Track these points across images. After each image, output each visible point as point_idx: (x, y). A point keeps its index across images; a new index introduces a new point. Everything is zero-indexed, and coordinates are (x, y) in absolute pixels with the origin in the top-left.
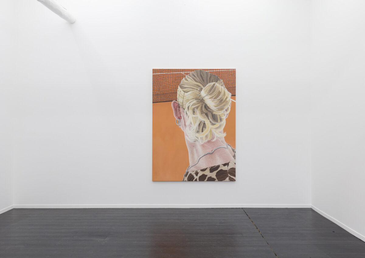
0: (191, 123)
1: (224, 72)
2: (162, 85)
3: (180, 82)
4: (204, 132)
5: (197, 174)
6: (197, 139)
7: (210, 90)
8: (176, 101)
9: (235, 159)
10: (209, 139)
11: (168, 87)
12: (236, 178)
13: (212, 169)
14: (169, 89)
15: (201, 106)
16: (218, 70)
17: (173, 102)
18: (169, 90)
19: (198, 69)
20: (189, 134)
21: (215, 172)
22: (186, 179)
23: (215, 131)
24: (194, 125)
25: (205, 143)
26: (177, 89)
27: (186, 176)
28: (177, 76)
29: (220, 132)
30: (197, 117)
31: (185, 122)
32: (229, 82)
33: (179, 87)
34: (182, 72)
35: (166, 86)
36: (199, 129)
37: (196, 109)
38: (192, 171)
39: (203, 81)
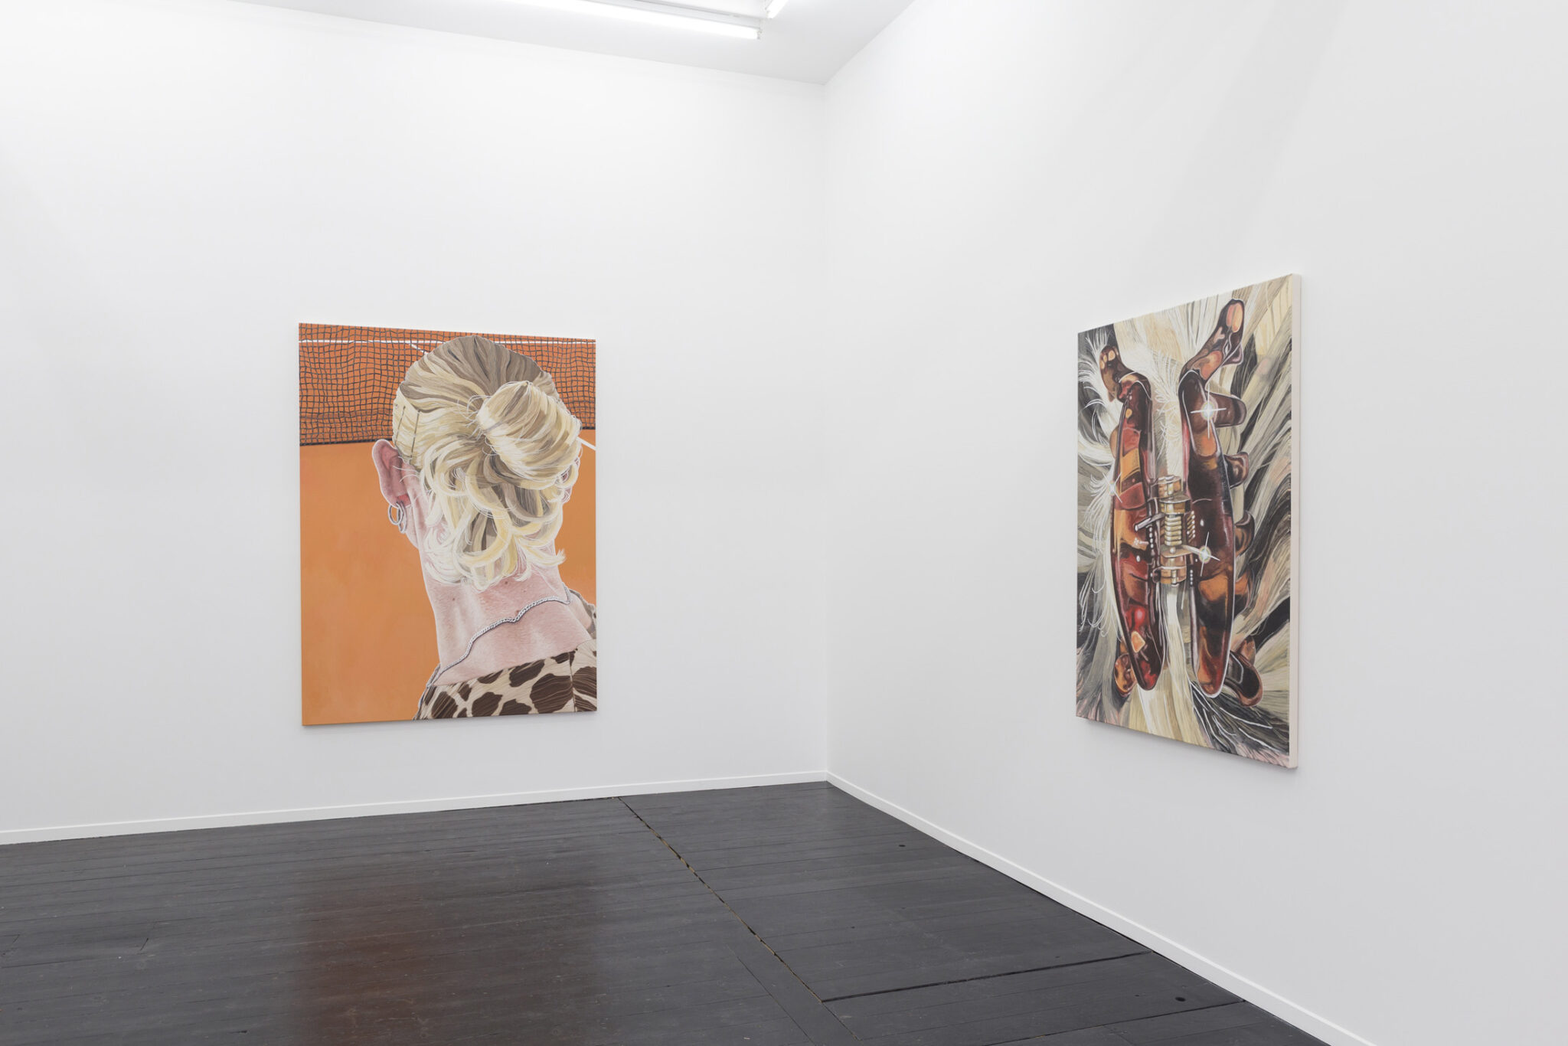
0: (443, 519)
1: (555, 350)
2: (334, 382)
3: (402, 375)
4: (489, 549)
5: (465, 692)
6: (464, 573)
7: (510, 408)
8: (390, 440)
9: (594, 638)
10: (505, 573)
11: (357, 392)
12: (600, 701)
13: (518, 676)
14: (363, 396)
15: (477, 460)
16: (535, 339)
17: (376, 443)
18: (363, 402)
19: (466, 334)
20: (436, 555)
21: (530, 684)
22: (427, 711)
23: (528, 547)
24: (455, 527)
25: (495, 587)
26: (391, 399)
27: (427, 703)
28: (390, 352)
29: (545, 550)
30: (465, 500)
31: (421, 515)
32: (575, 383)
33: (399, 392)
34: (408, 342)
35: (351, 387)
36: (472, 539)
37: (459, 469)
38: (447, 682)
39: (486, 374)
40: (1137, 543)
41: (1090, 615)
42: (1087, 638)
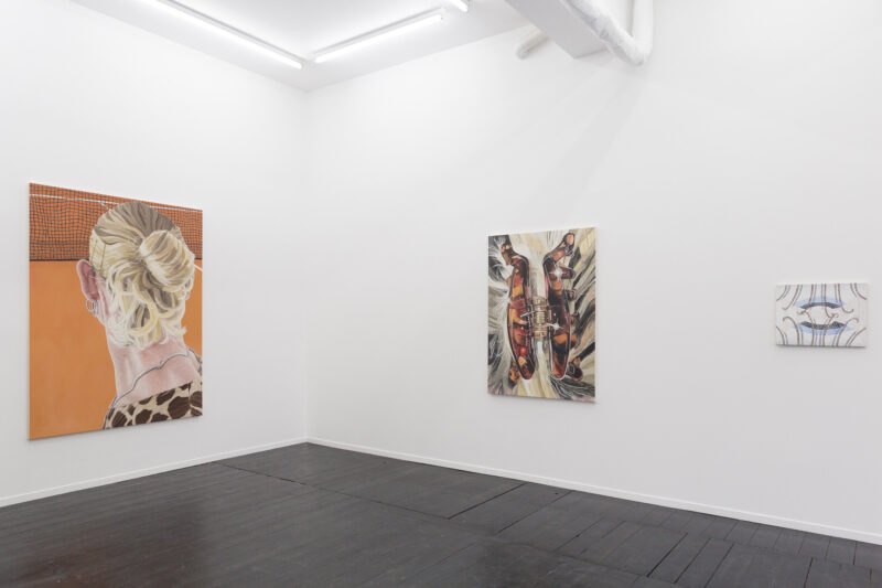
0: (120, 308)
1: (182, 214)
2: (53, 222)
3: (95, 221)
4: (146, 326)
5: (131, 410)
6: (132, 340)
7: (158, 245)
8: (88, 260)
9: (201, 374)
10: (155, 340)
11: (67, 229)
12: (203, 410)
13: (161, 399)
14: (71, 232)
15: (139, 274)
17: (79, 262)
18: (72, 236)
19: (135, 200)
20: (115, 330)
21: (166, 404)
22: (109, 423)
23: (167, 325)
24: (126, 313)
25: (148, 348)
26: (88, 235)
27: (109, 418)
28: (88, 206)
29: (176, 326)
30: (132, 297)
31: (106, 305)
32: (192, 233)
33: (93, 231)
34: (99, 201)
36: (136, 320)
37: (129, 280)
38: (120, 406)
39: (144, 224)
40: (522, 322)
41: (496, 351)
42: (494, 361)
